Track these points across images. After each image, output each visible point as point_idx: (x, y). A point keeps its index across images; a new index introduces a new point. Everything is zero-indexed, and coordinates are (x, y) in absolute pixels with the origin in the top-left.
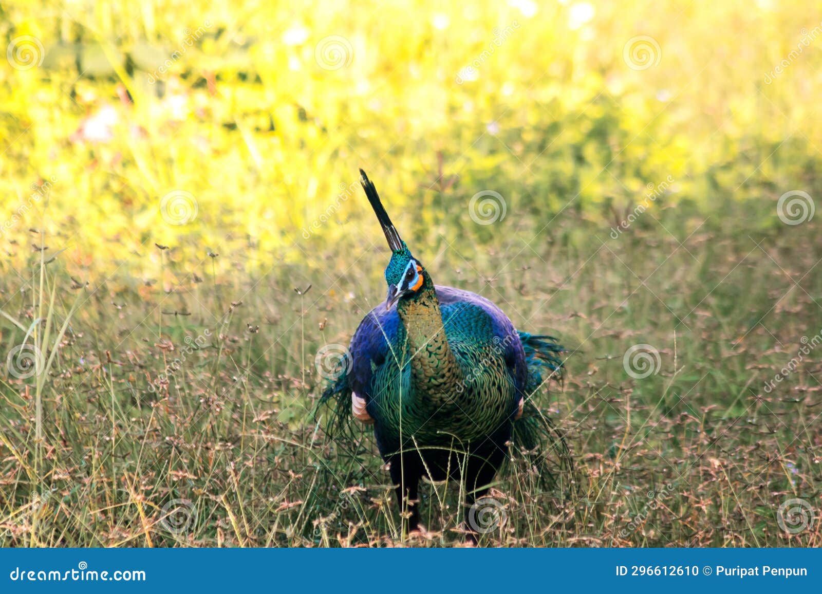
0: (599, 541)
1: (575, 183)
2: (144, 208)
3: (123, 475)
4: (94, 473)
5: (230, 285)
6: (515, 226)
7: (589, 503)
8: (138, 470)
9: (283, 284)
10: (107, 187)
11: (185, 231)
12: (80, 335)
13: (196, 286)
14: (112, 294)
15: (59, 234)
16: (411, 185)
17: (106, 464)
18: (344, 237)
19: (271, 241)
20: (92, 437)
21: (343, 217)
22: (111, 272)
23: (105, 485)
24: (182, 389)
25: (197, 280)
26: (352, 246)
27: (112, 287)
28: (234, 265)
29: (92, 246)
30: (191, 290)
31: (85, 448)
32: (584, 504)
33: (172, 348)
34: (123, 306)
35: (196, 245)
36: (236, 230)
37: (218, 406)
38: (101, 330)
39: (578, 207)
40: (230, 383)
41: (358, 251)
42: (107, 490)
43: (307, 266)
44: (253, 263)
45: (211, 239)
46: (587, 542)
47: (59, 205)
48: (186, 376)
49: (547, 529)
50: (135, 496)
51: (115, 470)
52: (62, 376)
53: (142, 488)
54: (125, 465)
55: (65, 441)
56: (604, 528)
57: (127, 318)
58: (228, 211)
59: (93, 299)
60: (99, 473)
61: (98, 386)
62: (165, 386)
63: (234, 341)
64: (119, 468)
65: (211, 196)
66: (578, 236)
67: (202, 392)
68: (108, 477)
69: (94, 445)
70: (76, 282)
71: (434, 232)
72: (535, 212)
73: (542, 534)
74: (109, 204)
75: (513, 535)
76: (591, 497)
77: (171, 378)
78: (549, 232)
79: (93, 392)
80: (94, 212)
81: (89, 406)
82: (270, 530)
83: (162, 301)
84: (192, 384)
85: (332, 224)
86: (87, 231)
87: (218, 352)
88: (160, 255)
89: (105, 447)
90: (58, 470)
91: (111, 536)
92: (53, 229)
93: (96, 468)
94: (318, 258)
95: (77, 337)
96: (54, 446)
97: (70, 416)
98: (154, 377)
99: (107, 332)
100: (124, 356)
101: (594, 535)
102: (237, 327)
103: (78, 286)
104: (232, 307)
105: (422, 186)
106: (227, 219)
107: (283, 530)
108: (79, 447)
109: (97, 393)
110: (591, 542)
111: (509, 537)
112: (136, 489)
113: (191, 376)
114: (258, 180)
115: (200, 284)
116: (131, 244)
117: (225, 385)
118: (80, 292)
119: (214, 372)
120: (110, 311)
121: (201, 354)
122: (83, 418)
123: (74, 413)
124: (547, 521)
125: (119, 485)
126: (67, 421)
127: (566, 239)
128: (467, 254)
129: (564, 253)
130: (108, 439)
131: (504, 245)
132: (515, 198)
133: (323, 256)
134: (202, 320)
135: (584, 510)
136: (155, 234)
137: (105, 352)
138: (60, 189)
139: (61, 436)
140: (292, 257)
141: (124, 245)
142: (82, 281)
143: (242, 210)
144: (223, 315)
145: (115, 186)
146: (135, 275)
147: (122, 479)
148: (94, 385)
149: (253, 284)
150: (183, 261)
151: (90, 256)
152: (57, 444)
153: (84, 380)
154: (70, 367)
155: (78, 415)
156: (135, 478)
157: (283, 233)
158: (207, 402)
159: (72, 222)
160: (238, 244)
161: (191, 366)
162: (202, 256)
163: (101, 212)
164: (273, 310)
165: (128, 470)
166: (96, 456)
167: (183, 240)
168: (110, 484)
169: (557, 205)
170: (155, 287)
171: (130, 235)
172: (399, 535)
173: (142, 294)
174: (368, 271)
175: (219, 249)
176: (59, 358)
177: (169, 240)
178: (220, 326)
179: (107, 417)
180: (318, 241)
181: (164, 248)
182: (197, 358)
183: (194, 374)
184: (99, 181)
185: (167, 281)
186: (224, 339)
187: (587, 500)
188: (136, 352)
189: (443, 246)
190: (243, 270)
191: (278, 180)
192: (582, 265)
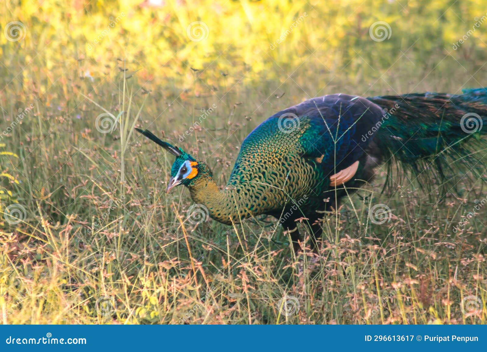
0: (454, 245)
1: (440, 32)
2: (183, 47)
3: (172, 203)
4: (155, 202)
5: (234, 93)
6: (404, 59)
7: (448, 223)
8: (181, 201)
9: (266, 92)
10: (161, 34)
11: (207, 60)
12: (147, 122)
13: (214, 93)
14: (165, 98)
15: (134, 62)
16: (341, 33)
17: (161, 198)
18: (302, 65)
19: (259, 67)
20: (154, 181)
21: (300, 53)
22: (164, 84)
23: (162, 210)
24: (206, 154)
25: (215, 89)
26: (306, 70)
27: (165, 93)
28: (236, 81)
29: (153, 70)
30: (211, 96)
31: (150, 188)
32: (445, 223)
33: (200, 130)
34: (172, 104)
35: (214, 70)
36: (237, 60)
37: (227, 164)
38: (159, 119)
39: (442, 47)
40: (234, 150)
41: (310, 73)
42: (162, 212)
43: (279, 82)
44: (248, 79)
45: (223, 65)
46: (446, 245)
47: (134, 45)
48: (208, 146)
49: (422, 238)
50: (179, 216)
51: (167, 201)
52: (136, 145)
53: (183, 211)
54: (173, 198)
55: (138, 184)
56: (457, 237)
57: (173, 111)
58: (232, 48)
59: (153, 100)
60: (158, 202)
61: (157, 151)
62: (196, 152)
63: (237, 126)
64: (169, 199)
65: (223, 40)
66: (441, 64)
67: (217, 155)
68: (163, 205)
69: (155, 186)
70: (144, 90)
71: (356, 62)
72: (416, 50)
73: (419, 240)
74: (163, 44)
75: (402, 241)
76: (449, 219)
77: (200, 147)
78: (424, 62)
79: (154, 155)
80: (154, 50)
81: (152, 163)
82: (258, 236)
83: (194, 102)
84: (212, 151)
85: (295, 57)
86: (150, 60)
87: (227, 132)
88: (193, 75)
89: (161, 187)
90: (134, 201)
91: (164, 239)
92: (130, 58)
93: (156, 199)
94: (286, 77)
95: (145, 122)
96: (132, 187)
97: (140, 169)
98: (190, 146)
99: (162, 120)
100: (172, 134)
101: (451, 241)
102: (239, 117)
103: (145, 92)
104: (235, 106)
105: (349, 34)
106: (233, 54)
107: (266, 237)
108: (146, 187)
109: (156, 155)
110: (449, 245)
111: (400, 242)
112: (179, 212)
113: (211, 146)
114: (251, 30)
115: (217, 92)
116: (176, 68)
117: (231, 151)
118: (146, 96)
119: (225, 144)
120: (164, 108)
121: (218, 133)
122: (149, 171)
123: (143, 167)
124: (422, 234)
125: (169, 209)
126: (139, 172)
127: (434, 65)
128: (375, 75)
129: (433, 75)
130: (163, 182)
131: (398, 69)
132: (404, 41)
133: (289, 76)
134: (218, 114)
135: (444, 226)
136: (190, 62)
137: (161, 132)
138: (135, 35)
139: (135, 181)
140: (271, 76)
141: (171, 68)
142: (147, 90)
143: (241, 48)
144: (230, 111)
145: (167, 34)
146: (178, 86)
147: (171, 206)
148: (155, 151)
149: (248, 92)
150: (206, 78)
151: (151, 75)
152: (134, 186)
153: (149, 149)
154: (141, 140)
155: (145, 168)
156: (179, 205)
157: (265, 62)
158: (221, 161)
159: (141, 56)
160: (239, 68)
161: (211, 140)
162: (217, 75)
163: (158, 49)
164: (259, 107)
165: (175, 201)
166: (156, 193)
167: (206, 66)
168: (164, 209)
169: (429, 46)
170: (190, 93)
171: (175, 63)
172: (335, 240)
173: (182, 98)
174: (316, 84)
175: (227, 71)
176: (134, 135)
177: (198, 65)
178: (228, 117)
179: (162, 170)
180: (286, 66)
181: (195, 70)
182: (215, 136)
183: (213, 145)
184: (157, 30)
185: (197, 90)
186: (231, 124)
187: (446, 220)
188: (179, 132)
189: (360, 70)
190: (241, 84)
191: (263, 30)
192: (444, 81)
